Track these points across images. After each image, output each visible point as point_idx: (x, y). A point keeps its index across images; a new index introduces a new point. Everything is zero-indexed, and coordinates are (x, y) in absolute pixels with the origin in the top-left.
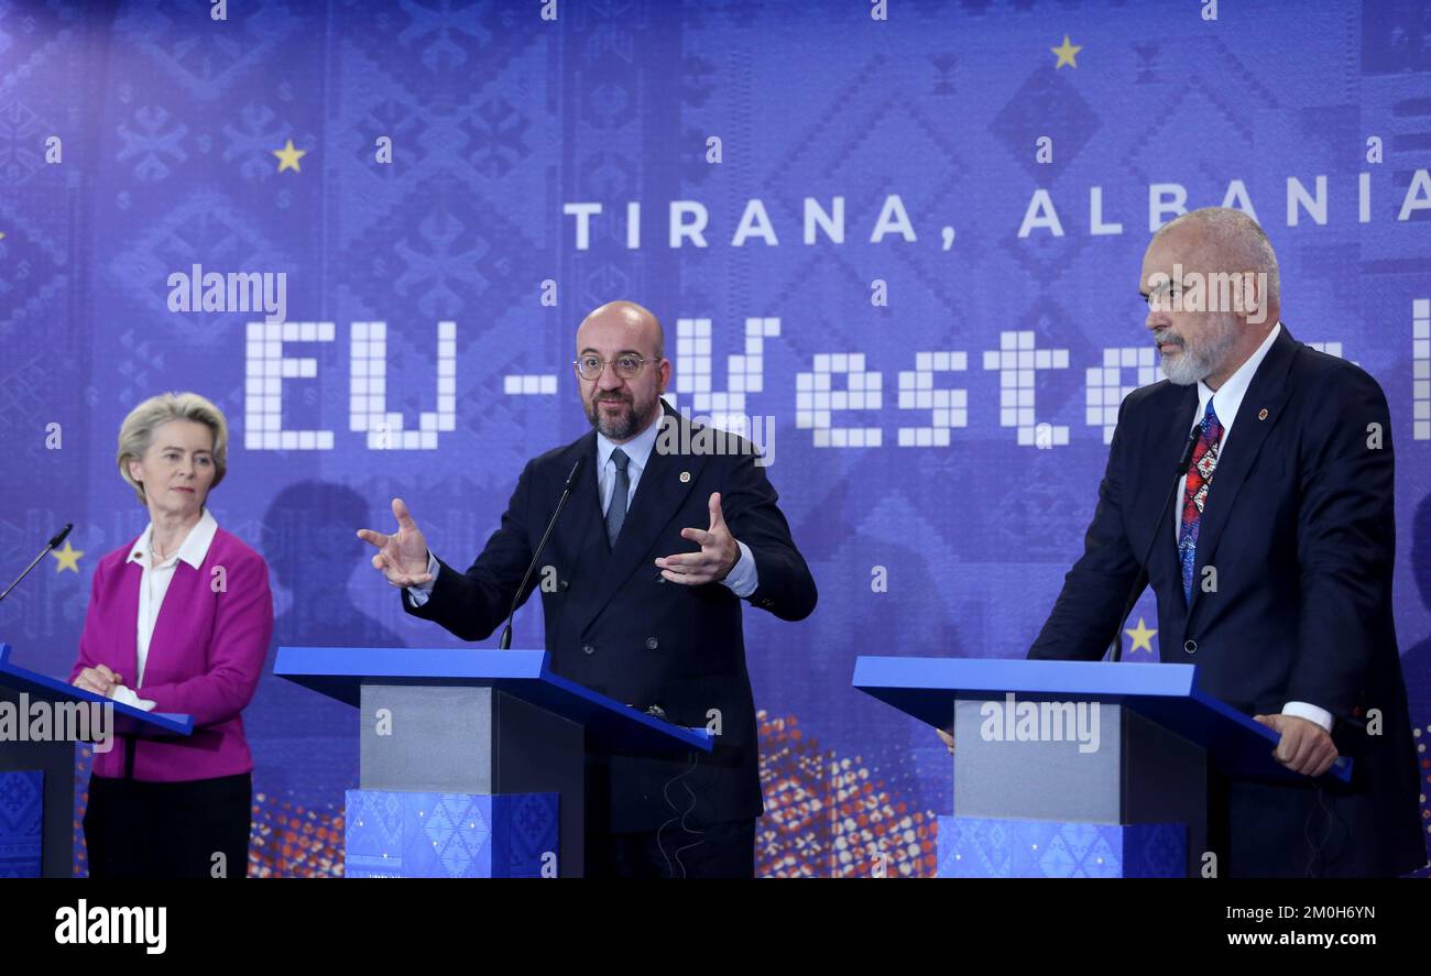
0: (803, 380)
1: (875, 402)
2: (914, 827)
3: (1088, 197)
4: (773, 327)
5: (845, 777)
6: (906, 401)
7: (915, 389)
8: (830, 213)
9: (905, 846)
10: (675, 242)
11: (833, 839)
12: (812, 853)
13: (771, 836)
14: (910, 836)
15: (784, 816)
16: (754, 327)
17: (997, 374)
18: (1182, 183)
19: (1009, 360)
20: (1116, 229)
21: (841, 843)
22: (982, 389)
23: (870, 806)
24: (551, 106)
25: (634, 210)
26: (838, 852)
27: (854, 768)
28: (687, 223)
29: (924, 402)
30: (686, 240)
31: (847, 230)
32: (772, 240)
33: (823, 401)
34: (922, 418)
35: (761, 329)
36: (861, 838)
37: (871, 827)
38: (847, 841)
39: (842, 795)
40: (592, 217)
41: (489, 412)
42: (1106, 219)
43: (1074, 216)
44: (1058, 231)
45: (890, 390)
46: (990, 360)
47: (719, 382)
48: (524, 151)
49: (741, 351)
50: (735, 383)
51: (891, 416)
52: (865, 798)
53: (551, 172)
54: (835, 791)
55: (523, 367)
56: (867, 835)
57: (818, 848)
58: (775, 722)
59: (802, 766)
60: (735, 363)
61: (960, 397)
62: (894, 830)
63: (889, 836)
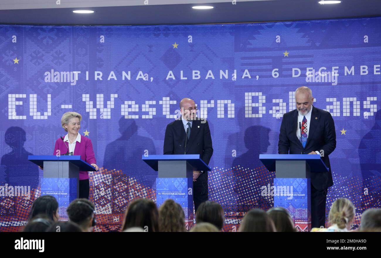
0: (122, 106)
1: (137, 110)
2: (146, 190)
3: (180, 72)
4: (116, 96)
5: (131, 181)
6: (143, 110)
7: (145, 107)
8: (128, 74)
9: (144, 194)
10: (96, 79)
11: (129, 193)
12: (125, 196)
13: (117, 193)
14: (145, 192)
15: (119, 189)
16: (112, 96)
17: (162, 105)
18: (199, 71)
19: (164, 102)
20: (186, 78)
21: (131, 194)
22: (159, 108)
23: (137, 186)
24: (70, 52)
25: (87, 73)
26: (130, 195)
27: (133, 179)
28: (98, 75)
29: (147, 110)
30: (98, 79)
31: (131, 78)
32: (116, 79)
33: (126, 110)
34: (147, 113)
35: (113, 96)
36: (135, 192)
37: (137, 190)
38: (132, 193)
39: (131, 185)
40: (78, 74)
41: (58, 112)
42: (184, 77)
43: (177, 76)
44: (174, 78)
45: (140, 108)
46: (161, 102)
47: (105, 106)
48: (65, 61)
49: (110, 100)
50: (108, 106)
51: (140, 113)
52: (136, 185)
53: (70, 65)
54: (130, 184)
55: (65, 103)
56: (136, 192)
57: (126, 195)
58: (117, 171)
59: (123, 179)
60: (108, 102)
61: (154, 109)
62: (142, 191)
63: (141, 192)
